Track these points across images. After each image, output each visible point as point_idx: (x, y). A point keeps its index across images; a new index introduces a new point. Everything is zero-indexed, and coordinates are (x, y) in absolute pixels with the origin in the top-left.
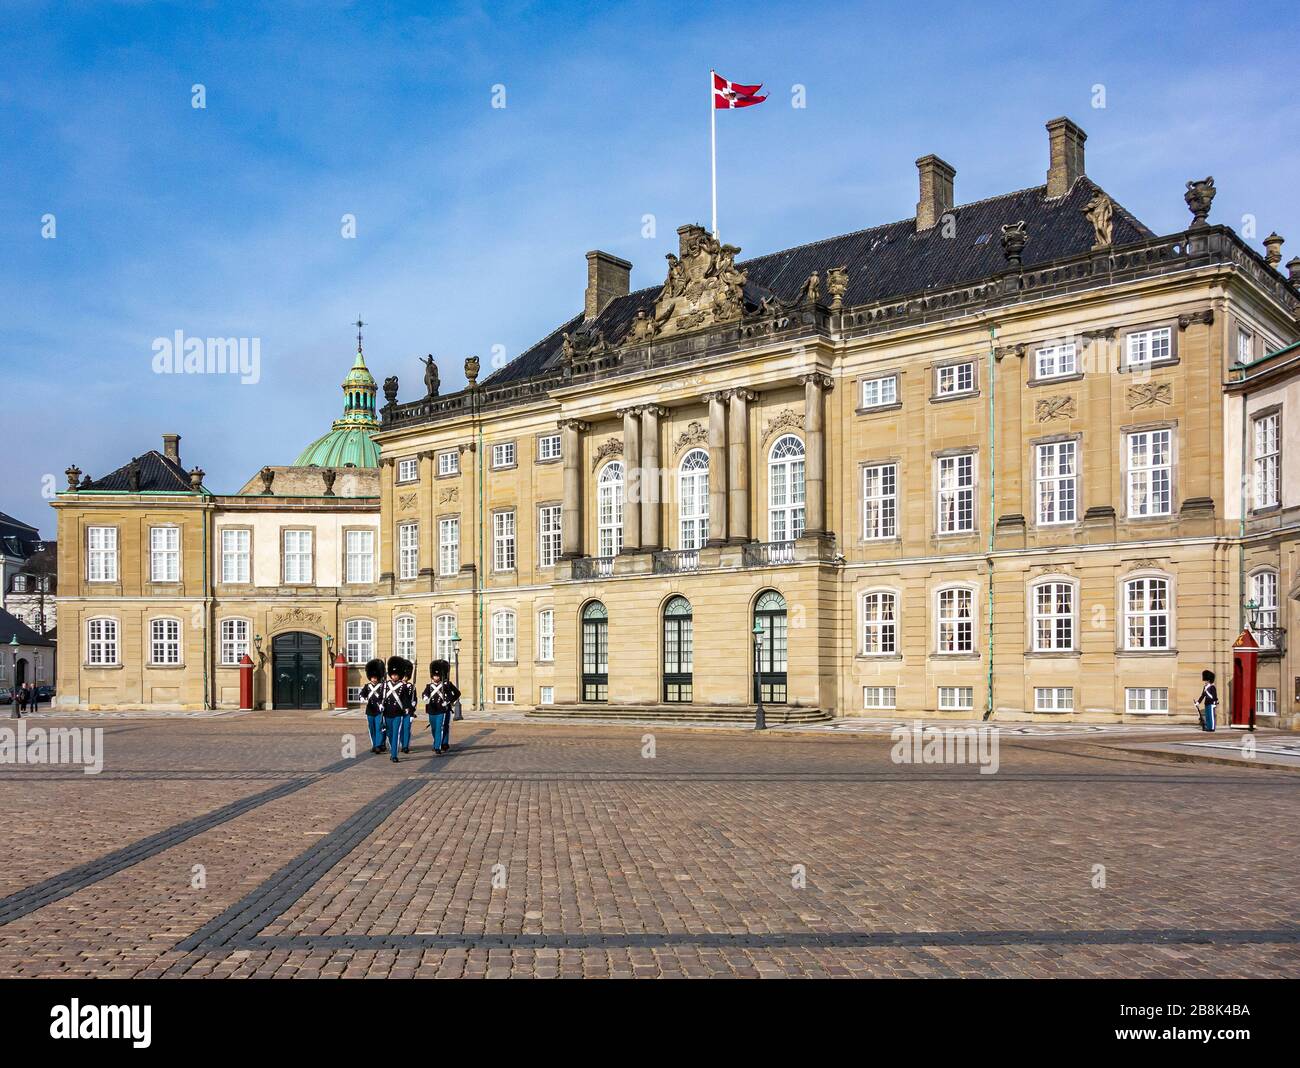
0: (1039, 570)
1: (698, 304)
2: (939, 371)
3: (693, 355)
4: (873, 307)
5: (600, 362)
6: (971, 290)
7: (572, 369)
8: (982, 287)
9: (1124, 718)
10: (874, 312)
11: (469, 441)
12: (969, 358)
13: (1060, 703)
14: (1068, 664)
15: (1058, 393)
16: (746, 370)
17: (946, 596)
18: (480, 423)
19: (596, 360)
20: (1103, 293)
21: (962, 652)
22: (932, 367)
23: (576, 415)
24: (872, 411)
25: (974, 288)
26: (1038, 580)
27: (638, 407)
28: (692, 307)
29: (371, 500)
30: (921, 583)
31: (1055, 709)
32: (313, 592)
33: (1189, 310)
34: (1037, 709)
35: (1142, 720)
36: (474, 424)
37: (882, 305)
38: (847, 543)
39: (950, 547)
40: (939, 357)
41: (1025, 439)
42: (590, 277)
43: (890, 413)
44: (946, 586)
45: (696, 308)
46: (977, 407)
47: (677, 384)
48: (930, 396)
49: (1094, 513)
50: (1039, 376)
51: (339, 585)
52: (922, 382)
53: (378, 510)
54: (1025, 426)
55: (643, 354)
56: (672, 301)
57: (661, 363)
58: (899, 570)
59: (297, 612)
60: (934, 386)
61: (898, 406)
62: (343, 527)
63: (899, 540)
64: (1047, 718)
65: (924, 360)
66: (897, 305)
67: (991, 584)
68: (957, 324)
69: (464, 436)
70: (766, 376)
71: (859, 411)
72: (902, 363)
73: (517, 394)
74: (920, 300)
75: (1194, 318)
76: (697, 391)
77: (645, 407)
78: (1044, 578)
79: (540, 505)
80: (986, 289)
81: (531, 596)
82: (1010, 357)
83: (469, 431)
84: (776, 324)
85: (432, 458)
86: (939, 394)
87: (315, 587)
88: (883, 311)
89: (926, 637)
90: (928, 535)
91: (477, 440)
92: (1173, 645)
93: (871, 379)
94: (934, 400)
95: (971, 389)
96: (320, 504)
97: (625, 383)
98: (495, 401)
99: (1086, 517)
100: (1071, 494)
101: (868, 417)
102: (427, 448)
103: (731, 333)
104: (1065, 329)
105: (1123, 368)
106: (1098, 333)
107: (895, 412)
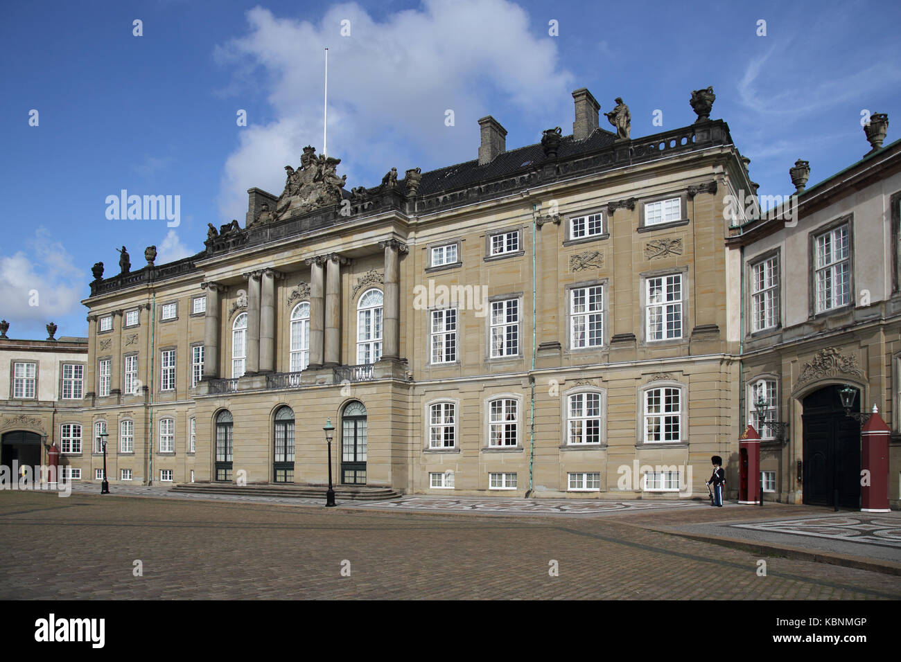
0: (572, 383)
1: (308, 200)
2: (492, 238)
4: (440, 195)
5: (234, 242)
6: (517, 179)
7: (214, 248)
8: (526, 176)
9: (642, 495)
10: (441, 198)
11: (146, 302)
12: (515, 228)
13: (589, 485)
14: (597, 455)
15: (588, 250)
16: (340, 241)
17: (496, 405)
18: (154, 290)
19: (231, 241)
20: (625, 172)
21: (508, 446)
22: (485, 236)
23: (215, 279)
24: (438, 269)
25: (519, 177)
26: (572, 391)
27: (259, 271)
28: (303, 202)
29: (82, 345)
30: (476, 395)
31: (585, 488)
32: (37, 405)
33: (697, 182)
34: (569, 489)
35: (657, 497)
36: (150, 291)
37: (447, 192)
38: (417, 366)
39: (500, 368)
40: (491, 227)
41: (561, 285)
43: (453, 270)
44: (496, 397)
45: (306, 202)
46: (521, 264)
47: (286, 254)
48: (484, 257)
49: (617, 339)
50: (572, 237)
51: (56, 400)
52: (478, 246)
53: (85, 351)
54: (561, 275)
55: (264, 233)
56: (289, 199)
58: (458, 386)
59: (22, 417)
60: (488, 249)
61: (459, 264)
62: (60, 362)
63: (458, 363)
64: (579, 496)
65: (480, 230)
66: (458, 192)
67: (533, 395)
68: (506, 201)
69: (142, 299)
70: (354, 244)
71: (428, 270)
72: (462, 233)
74: (477, 188)
75: (701, 188)
76: (303, 258)
77: (264, 271)
78: (578, 390)
79: (193, 345)
80: (529, 177)
81: (185, 408)
82: (548, 225)
83: (147, 296)
84: (363, 207)
85: (121, 315)
86: (492, 254)
87: (37, 401)
88: (448, 197)
89: (480, 436)
90: (481, 361)
91: (151, 302)
92: (685, 438)
93: (438, 247)
94: (487, 259)
95: (518, 250)
96: (43, 346)
97: (249, 255)
98: (165, 275)
99: (612, 342)
100: (599, 325)
101: (435, 274)
102: (117, 308)
104: (593, 201)
105: (642, 229)
106: (621, 204)
107: (456, 270)
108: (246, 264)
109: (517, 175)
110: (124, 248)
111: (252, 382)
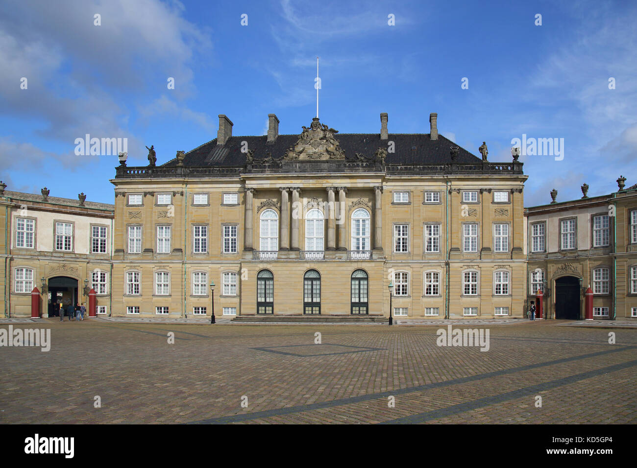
0: (466, 267)
2: (426, 193)
3: (321, 170)
4: (399, 166)
5: (269, 165)
6: (439, 167)
7: (253, 166)
8: (443, 166)
9: (495, 317)
11: (180, 190)
12: (438, 191)
13: (472, 313)
14: (477, 299)
15: (471, 207)
16: (348, 181)
17: (429, 275)
18: (187, 183)
19: (267, 164)
20: (489, 177)
21: (434, 295)
22: (424, 192)
23: (255, 186)
24: (399, 204)
26: (466, 271)
27: (291, 188)
28: (314, 150)
29: (106, 212)
30: (419, 269)
31: (470, 314)
32: (74, 256)
33: (515, 187)
34: (464, 315)
35: (501, 317)
36: (183, 183)
39: (430, 257)
40: (427, 188)
41: (460, 222)
42: (220, 125)
43: (406, 206)
44: (429, 271)
45: (317, 150)
47: (311, 181)
49: (484, 249)
50: (464, 201)
51: (88, 253)
52: (419, 196)
53: (112, 218)
54: (460, 217)
55: (294, 166)
56: (304, 146)
57: (304, 171)
58: (410, 264)
59: (64, 266)
60: (425, 198)
61: (409, 203)
62: (91, 224)
63: (409, 253)
64: (469, 318)
66: (409, 166)
67: (446, 271)
68: (436, 178)
69: (178, 188)
70: (358, 184)
71: (393, 203)
72: (412, 188)
73: (210, 172)
74: (418, 166)
75: (516, 190)
76: (324, 186)
77: (295, 188)
78: (468, 270)
79: (223, 224)
81: (219, 266)
82: (454, 193)
83: (180, 185)
84: (362, 164)
85: (153, 196)
86: (426, 202)
87: (74, 253)
89: (421, 289)
90: (421, 253)
91: (184, 190)
92: (510, 293)
93: (398, 192)
94: (424, 203)
95: (438, 202)
96: (78, 211)
97: (285, 177)
98: (195, 173)
101: (396, 206)
102: (151, 190)
103: (341, 165)
104: (475, 186)
105: (493, 202)
106: (486, 190)
107: (409, 206)
108: (281, 181)
109: (439, 165)
110: (153, 146)
111: (289, 254)
